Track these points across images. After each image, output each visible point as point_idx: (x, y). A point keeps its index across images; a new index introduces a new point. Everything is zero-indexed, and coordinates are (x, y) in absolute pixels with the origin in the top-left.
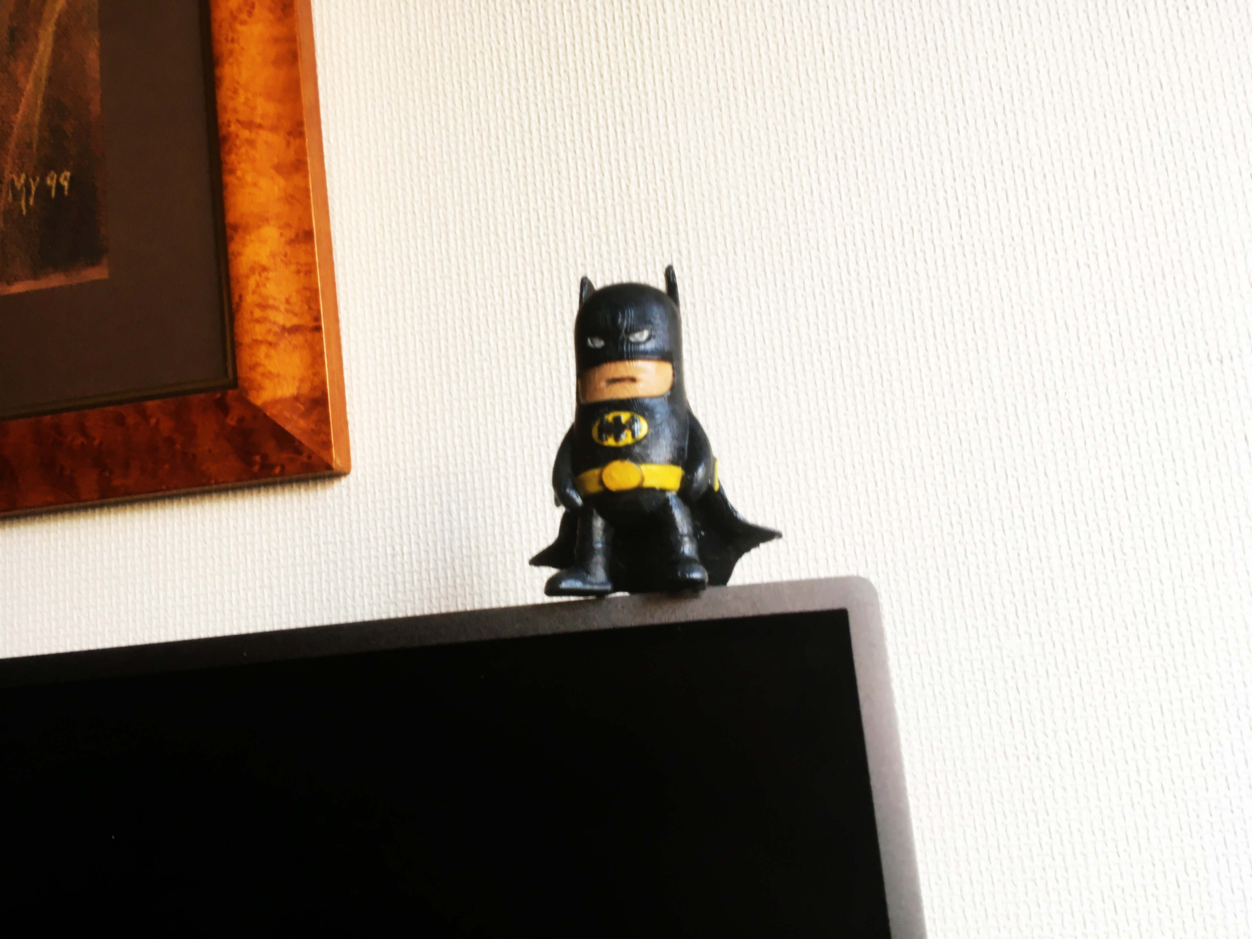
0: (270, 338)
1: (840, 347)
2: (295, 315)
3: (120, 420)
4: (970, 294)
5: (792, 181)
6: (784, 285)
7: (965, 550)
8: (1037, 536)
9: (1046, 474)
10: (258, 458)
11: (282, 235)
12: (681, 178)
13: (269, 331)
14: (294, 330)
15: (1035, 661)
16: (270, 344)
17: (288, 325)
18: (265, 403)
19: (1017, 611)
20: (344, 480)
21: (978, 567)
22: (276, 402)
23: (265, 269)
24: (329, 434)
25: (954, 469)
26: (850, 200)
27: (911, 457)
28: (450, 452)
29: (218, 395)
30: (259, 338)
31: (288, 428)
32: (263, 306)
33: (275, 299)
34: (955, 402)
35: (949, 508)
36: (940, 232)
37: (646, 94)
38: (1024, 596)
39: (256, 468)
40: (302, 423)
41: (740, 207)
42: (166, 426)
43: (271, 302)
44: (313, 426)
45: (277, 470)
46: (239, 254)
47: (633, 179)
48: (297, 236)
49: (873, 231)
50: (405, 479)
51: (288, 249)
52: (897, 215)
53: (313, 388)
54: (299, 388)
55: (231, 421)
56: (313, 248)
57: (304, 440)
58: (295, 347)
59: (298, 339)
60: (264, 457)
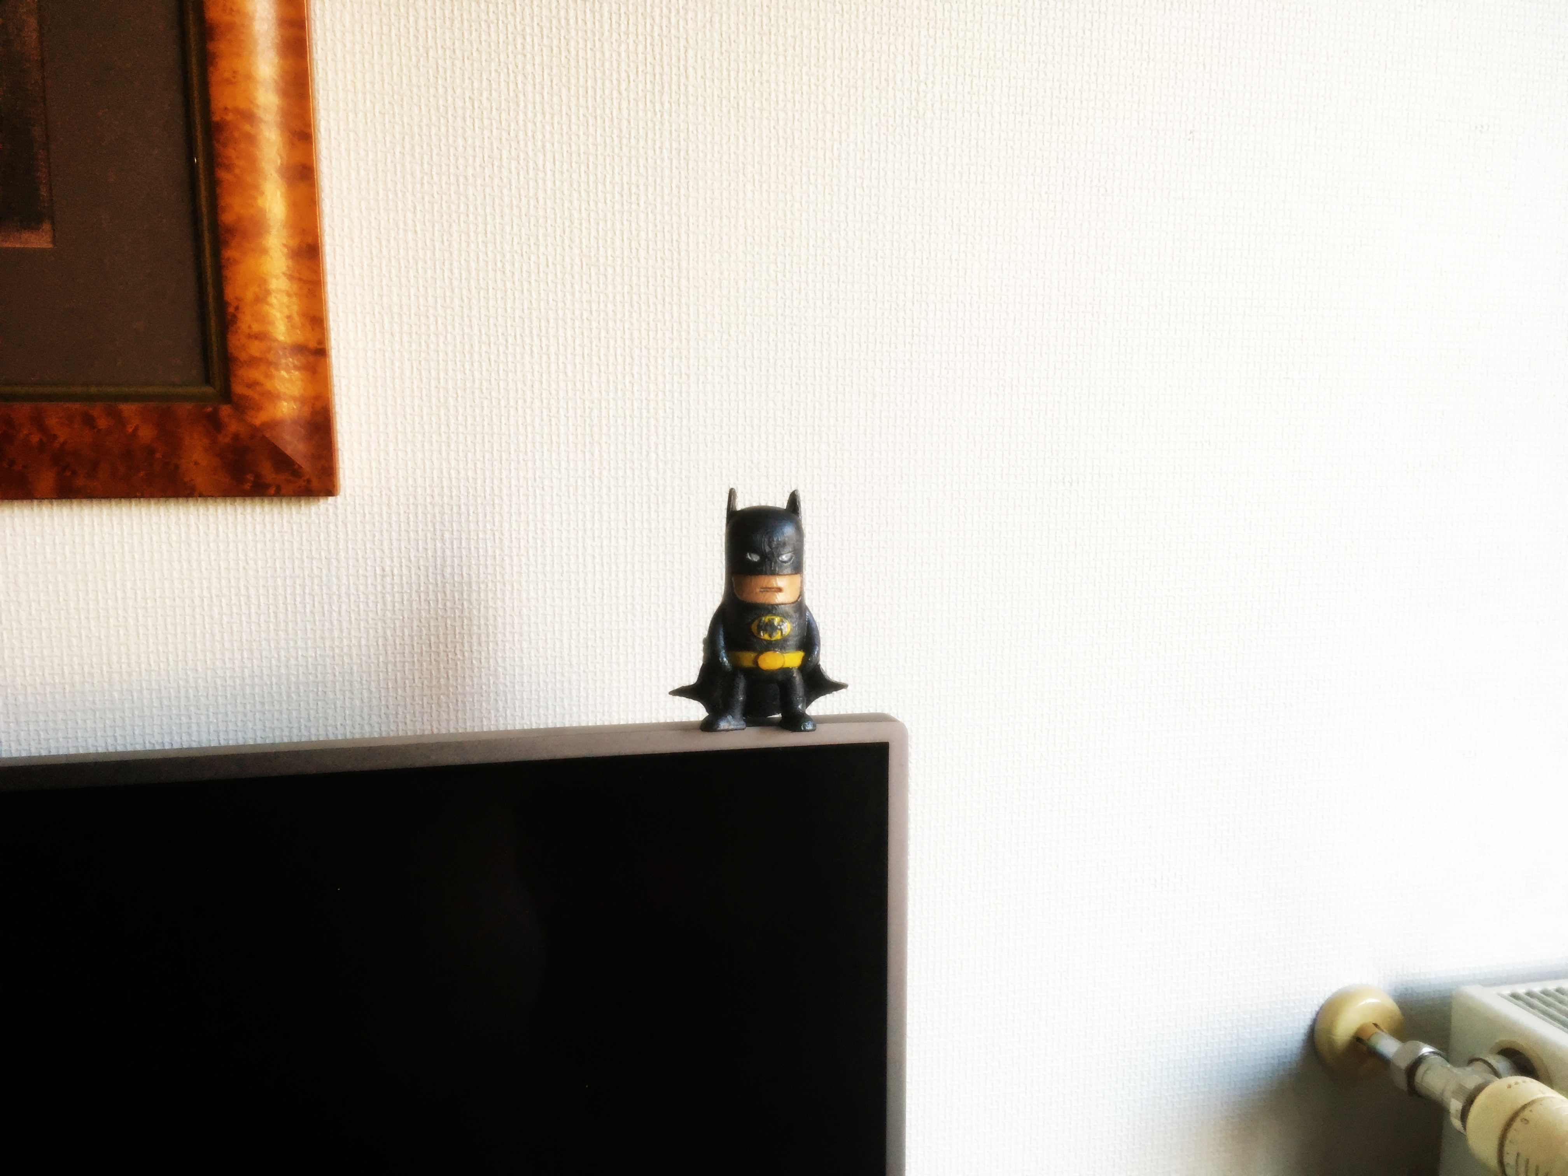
0: (271, 356)
3: (89, 420)
11: (285, 246)
12: (687, 251)
13: (270, 349)
14: (296, 349)
16: (270, 363)
18: (265, 424)
20: (328, 499)
22: (276, 423)
24: (330, 461)
28: (445, 483)
29: (209, 409)
30: (257, 355)
31: (288, 451)
32: (263, 322)
39: (248, 486)
40: (301, 447)
42: (146, 434)
44: (316, 453)
45: (272, 490)
47: (643, 243)
48: (301, 249)
50: (398, 504)
51: (292, 263)
53: (316, 411)
54: (299, 410)
55: (225, 438)
57: (304, 464)
58: (296, 368)
59: (300, 360)
60: (258, 476)
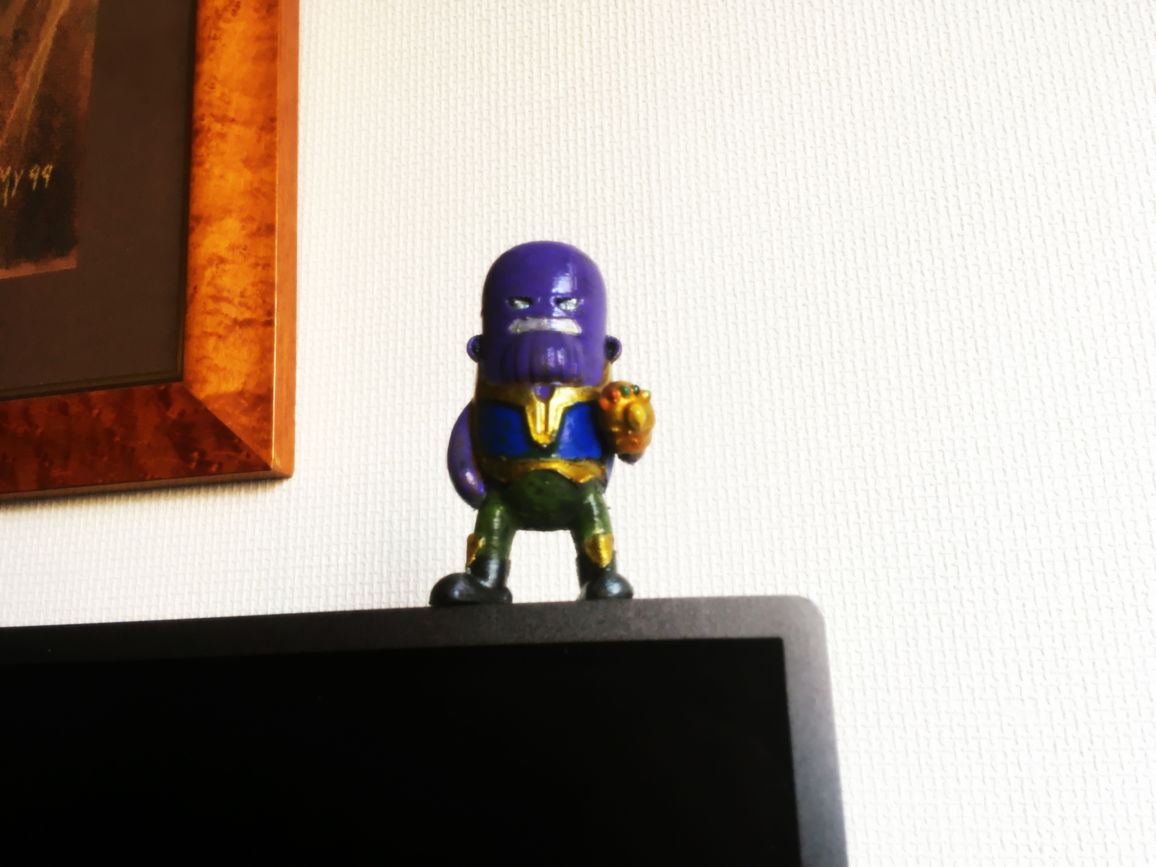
0: (221, 331)
1: (822, 363)
2: (249, 308)
3: (64, 409)
4: (972, 310)
5: (777, 186)
6: (764, 295)
7: (961, 596)
8: (1046, 585)
9: (1057, 513)
10: (196, 455)
11: (243, 228)
13: (220, 323)
14: (247, 323)
15: (1041, 732)
16: (220, 337)
17: (240, 318)
18: (208, 397)
19: (1020, 671)
20: (285, 483)
21: (975, 617)
22: (219, 397)
23: (222, 260)
24: (269, 433)
25: (949, 503)
26: (840, 207)
27: (900, 487)
28: (397, 458)
29: (162, 387)
30: (209, 330)
31: (229, 424)
32: (217, 299)
33: (229, 291)
34: (953, 428)
35: (943, 547)
36: (939, 243)
37: (628, 97)
38: (1030, 655)
39: (193, 465)
40: (244, 420)
41: (720, 212)
42: (108, 417)
43: (225, 294)
44: (254, 424)
45: (214, 468)
46: (199, 245)
48: (259, 229)
49: (864, 239)
50: (348, 485)
51: (248, 242)
52: (891, 224)
53: (259, 384)
54: (245, 383)
55: (173, 414)
56: (274, 241)
57: (244, 438)
58: (245, 341)
59: (250, 333)
60: (202, 454)
